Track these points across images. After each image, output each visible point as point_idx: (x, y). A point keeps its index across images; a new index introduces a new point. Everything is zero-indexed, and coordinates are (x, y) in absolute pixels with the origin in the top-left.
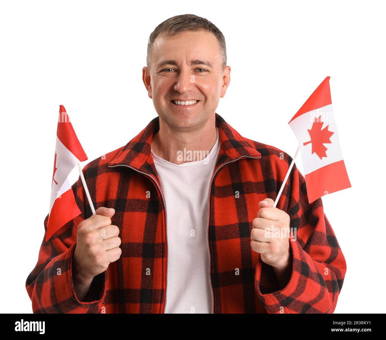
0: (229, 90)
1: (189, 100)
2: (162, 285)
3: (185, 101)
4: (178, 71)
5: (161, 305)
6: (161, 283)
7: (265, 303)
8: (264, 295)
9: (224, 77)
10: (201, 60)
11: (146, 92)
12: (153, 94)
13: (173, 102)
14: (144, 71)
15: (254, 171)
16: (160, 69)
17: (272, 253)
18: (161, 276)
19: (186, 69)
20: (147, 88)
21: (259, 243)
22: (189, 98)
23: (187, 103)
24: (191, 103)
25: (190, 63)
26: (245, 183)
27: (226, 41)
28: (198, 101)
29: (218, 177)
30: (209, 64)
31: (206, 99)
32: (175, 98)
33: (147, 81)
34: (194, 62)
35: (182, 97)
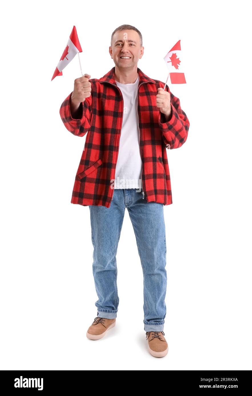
0: (143, 57)
1: (127, 57)
2: (120, 128)
3: (125, 57)
4: (123, 45)
5: (119, 135)
6: (120, 127)
7: (163, 128)
8: (162, 124)
9: (141, 51)
10: (132, 40)
11: (110, 57)
12: (113, 57)
13: (121, 58)
14: (110, 48)
15: (153, 87)
16: (116, 44)
17: (164, 107)
18: (120, 125)
19: (126, 44)
20: (111, 55)
21: (159, 104)
22: (127, 56)
23: (126, 58)
24: (128, 58)
25: (127, 41)
26: (150, 92)
27: (142, 36)
28: (130, 58)
29: (140, 88)
30: (135, 42)
31: (134, 57)
32: (122, 55)
33: (111, 52)
34: (129, 41)
35: (124, 55)
